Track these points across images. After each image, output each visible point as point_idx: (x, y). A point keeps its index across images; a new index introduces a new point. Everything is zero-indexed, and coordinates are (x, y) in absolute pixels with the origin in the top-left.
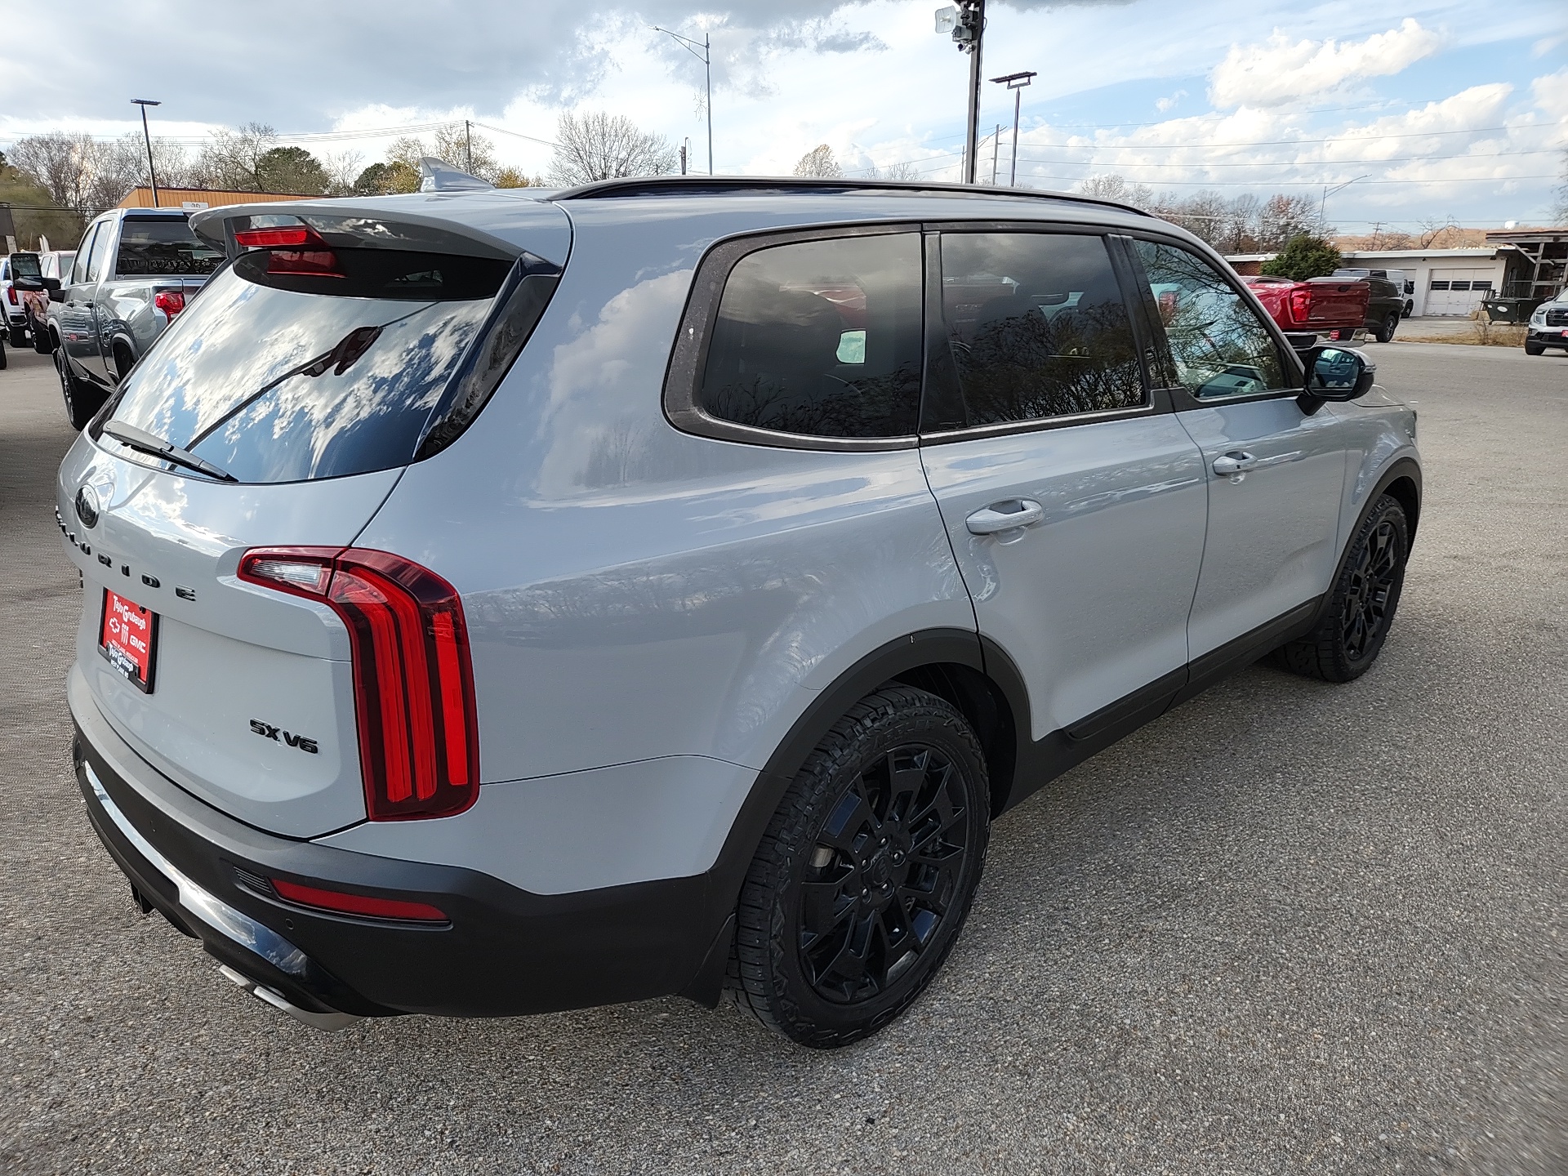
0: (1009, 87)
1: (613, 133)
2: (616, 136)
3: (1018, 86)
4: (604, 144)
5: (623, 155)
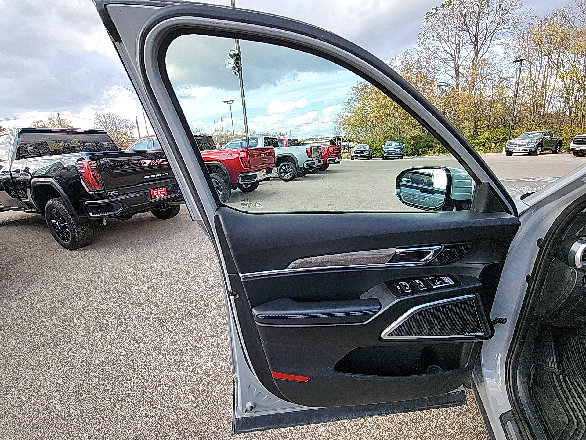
0: (228, 104)
1: (113, 118)
2: (114, 118)
3: (230, 103)
4: (110, 121)
5: (117, 123)
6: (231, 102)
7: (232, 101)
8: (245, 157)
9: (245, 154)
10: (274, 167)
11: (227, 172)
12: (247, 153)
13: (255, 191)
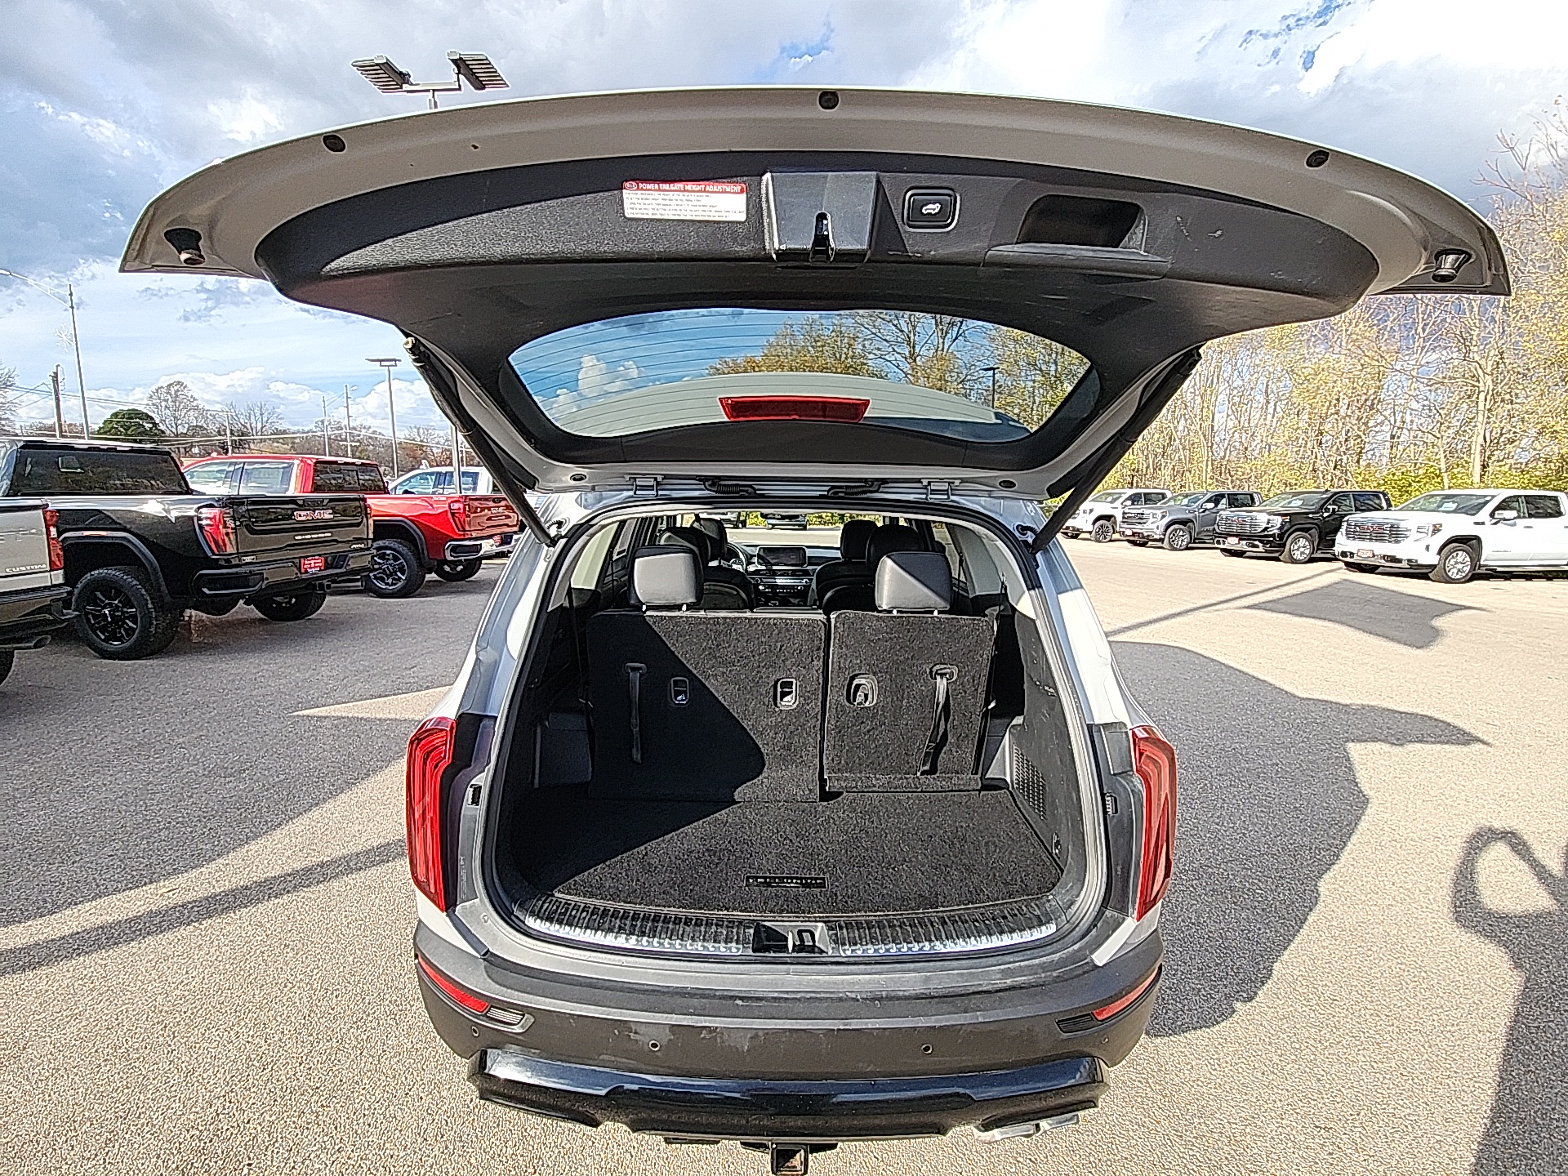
6: (393, 363)
7: (395, 360)
8: (462, 511)
9: (461, 506)
10: (515, 533)
11: (420, 539)
12: (465, 505)
13: (472, 579)
